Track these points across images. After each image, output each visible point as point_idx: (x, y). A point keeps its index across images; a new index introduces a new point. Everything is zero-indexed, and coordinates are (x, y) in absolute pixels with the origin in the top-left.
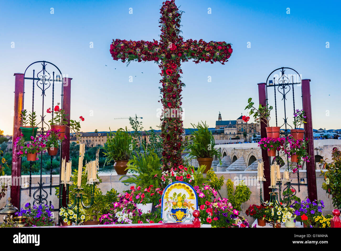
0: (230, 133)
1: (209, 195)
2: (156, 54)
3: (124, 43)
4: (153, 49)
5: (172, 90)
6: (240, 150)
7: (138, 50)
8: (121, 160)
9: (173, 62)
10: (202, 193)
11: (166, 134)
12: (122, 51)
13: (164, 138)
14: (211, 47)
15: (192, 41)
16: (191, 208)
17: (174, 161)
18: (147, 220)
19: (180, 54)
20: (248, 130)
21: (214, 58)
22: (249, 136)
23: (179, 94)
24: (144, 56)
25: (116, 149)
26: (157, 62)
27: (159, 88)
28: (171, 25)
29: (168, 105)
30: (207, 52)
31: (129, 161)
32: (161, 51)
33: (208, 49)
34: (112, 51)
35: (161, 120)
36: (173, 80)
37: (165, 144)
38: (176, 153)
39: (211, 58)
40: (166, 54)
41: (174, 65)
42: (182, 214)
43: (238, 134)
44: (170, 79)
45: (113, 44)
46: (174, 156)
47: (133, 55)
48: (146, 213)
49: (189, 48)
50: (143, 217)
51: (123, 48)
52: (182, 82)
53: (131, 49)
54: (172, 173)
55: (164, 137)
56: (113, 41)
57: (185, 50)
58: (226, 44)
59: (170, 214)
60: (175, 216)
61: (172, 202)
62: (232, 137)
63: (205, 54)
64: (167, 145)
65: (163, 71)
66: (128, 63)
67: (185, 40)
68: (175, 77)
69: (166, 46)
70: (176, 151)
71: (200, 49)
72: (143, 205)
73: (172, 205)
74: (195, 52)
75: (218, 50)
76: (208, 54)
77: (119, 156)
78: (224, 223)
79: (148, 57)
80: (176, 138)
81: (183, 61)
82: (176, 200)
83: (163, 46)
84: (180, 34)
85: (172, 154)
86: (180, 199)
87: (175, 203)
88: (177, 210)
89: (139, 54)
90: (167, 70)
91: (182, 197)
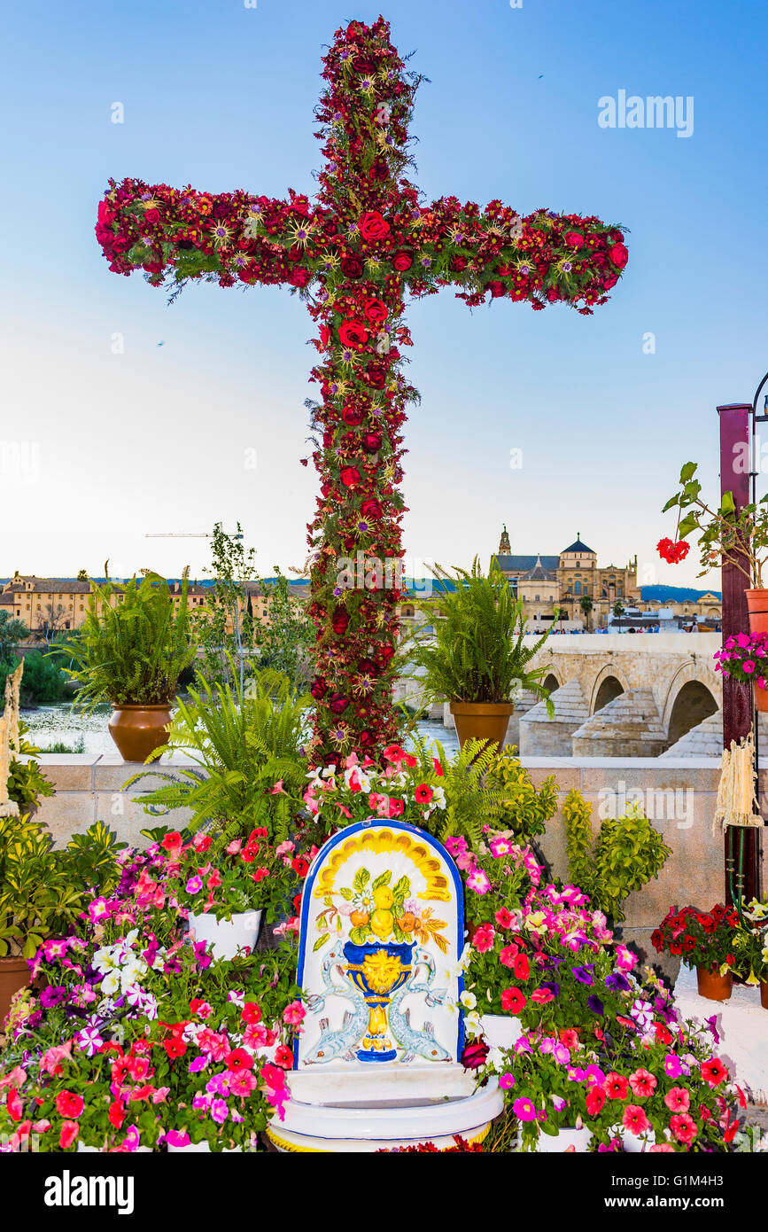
0: (538, 598)
1: (510, 878)
2: (297, 254)
3: (160, 199)
4: (285, 232)
5: (365, 414)
6: (569, 655)
7: (221, 234)
8: (137, 703)
9: (370, 290)
10: (479, 872)
11: (329, 602)
12: (147, 231)
13: (320, 621)
14: (540, 236)
15: (459, 204)
16: (431, 939)
17: (361, 724)
18: (233, 995)
19: (403, 261)
20: (597, 591)
21: (551, 282)
22: (598, 611)
23: (390, 432)
24: (247, 259)
25: (119, 656)
26: (301, 292)
27: (308, 402)
28: (369, 128)
29: (342, 478)
30: (521, 256)
31: (171, 707)
32: (323, 241)
33: (525, 243)
34: (103, 232)
35: (312, 543)
36: (368, 370)
37: (325, 647)
38: (373, 686)
39: (536, 282)
40: (344, 255)
41: (376, 304)
42: (391, 969)
43: (562, 601)
44: (355, 368)
45: (112, 197)
46: (361, 699)
47: (199, 254)
48: (229, 958)
49: (443, 236)
50: (214, 973)
51: (155, 220)
52: (408, 384)
53: (190, 227)
54: (351, 780)
55: (320, 616)
56: (109, 188)
57: (425, 242)
58: (602, 227)
59: (339, 968)
60: (359, 977)
61: (348, 910)
62: (543, 610)
63: (512, 266)
64: (334, 651)
65: (327, 331)
66: (175, 289)
67: (425, 202)
68: (377, 357)
69: (345, 221)
70: (371, 677)
71: (490, 241)
72: (218, 919)
73: (348, 925)
74: (467, 253)
75: (568, 250)
76: (526, 262)
77: (133, 688)
78: (577, 1013)
79: (261, 263)
80: (373, 624)
81: (416, 290)
82: (366, 902)
83: (329, 220)
84: (408, 173)
85: (356, 691)
86: (382, 898)
87: (360, 919)
88: (371, 949)
89: (224, 248)
90: (342, 324)
91: (395, 889)
